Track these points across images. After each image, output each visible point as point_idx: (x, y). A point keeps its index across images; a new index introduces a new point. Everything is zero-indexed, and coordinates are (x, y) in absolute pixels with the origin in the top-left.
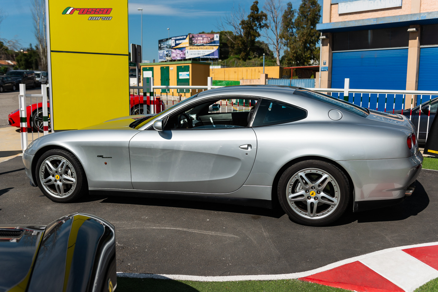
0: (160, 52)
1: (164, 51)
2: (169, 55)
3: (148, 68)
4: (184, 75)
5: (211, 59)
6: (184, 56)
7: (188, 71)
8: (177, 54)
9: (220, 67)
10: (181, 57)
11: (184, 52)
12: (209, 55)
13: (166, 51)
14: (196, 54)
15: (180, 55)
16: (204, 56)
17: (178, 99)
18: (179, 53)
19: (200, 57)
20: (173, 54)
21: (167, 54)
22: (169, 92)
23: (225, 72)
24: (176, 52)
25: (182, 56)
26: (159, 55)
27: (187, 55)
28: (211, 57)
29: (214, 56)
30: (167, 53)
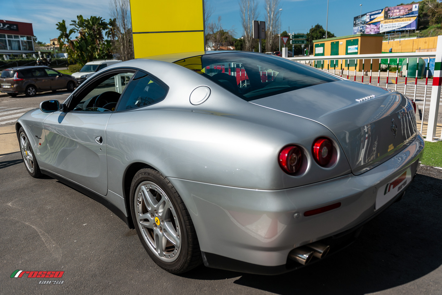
0: (354, 29)
1: (358, 28)
2: (363, 30)
3: (320, 45)
4: (352, 49)
5: (407, 31)
6: (378, 30)
7: (357, 44)
8: (371, 29)
9: (415, 38)
10: (374, 32)
11: (379, 27)
12: (405, 27)
13: (361, 27)
14: (391, 27)
15: (374, 29)
16: (399, 29)
17: (340, 73)
18: (373, 28)
19: (395, 30)
20: (368, 29)
21: (361, 30)
22: (338, 67)
23: (413, 43)
24: (370, 27)
25: (376, 30)
26: (354, 32)
27: (380, 29)
28: (407, 29)
29: (411, 27)
30: (362, 28)
